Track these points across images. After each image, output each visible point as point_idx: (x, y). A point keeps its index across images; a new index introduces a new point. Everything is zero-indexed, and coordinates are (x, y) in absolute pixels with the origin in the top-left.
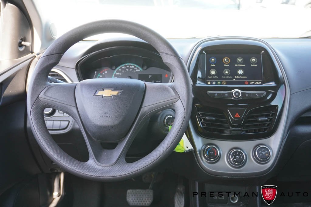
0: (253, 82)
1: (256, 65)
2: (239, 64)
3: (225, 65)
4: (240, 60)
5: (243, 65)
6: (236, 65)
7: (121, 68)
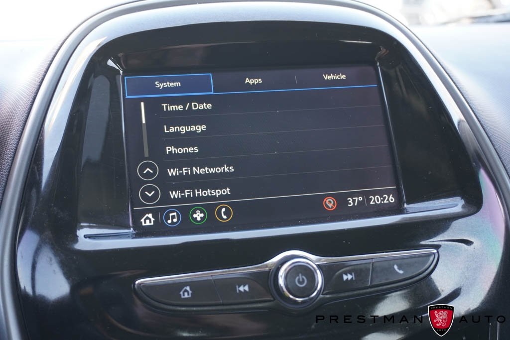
0: (361, 199)
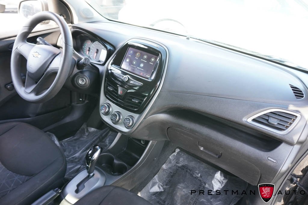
1: (152, 64)
2: (144, 60)
3: (136, 58)
4: (145, 57)
5: (145, 61)
6: (142, 60)
7: (96, 43)
